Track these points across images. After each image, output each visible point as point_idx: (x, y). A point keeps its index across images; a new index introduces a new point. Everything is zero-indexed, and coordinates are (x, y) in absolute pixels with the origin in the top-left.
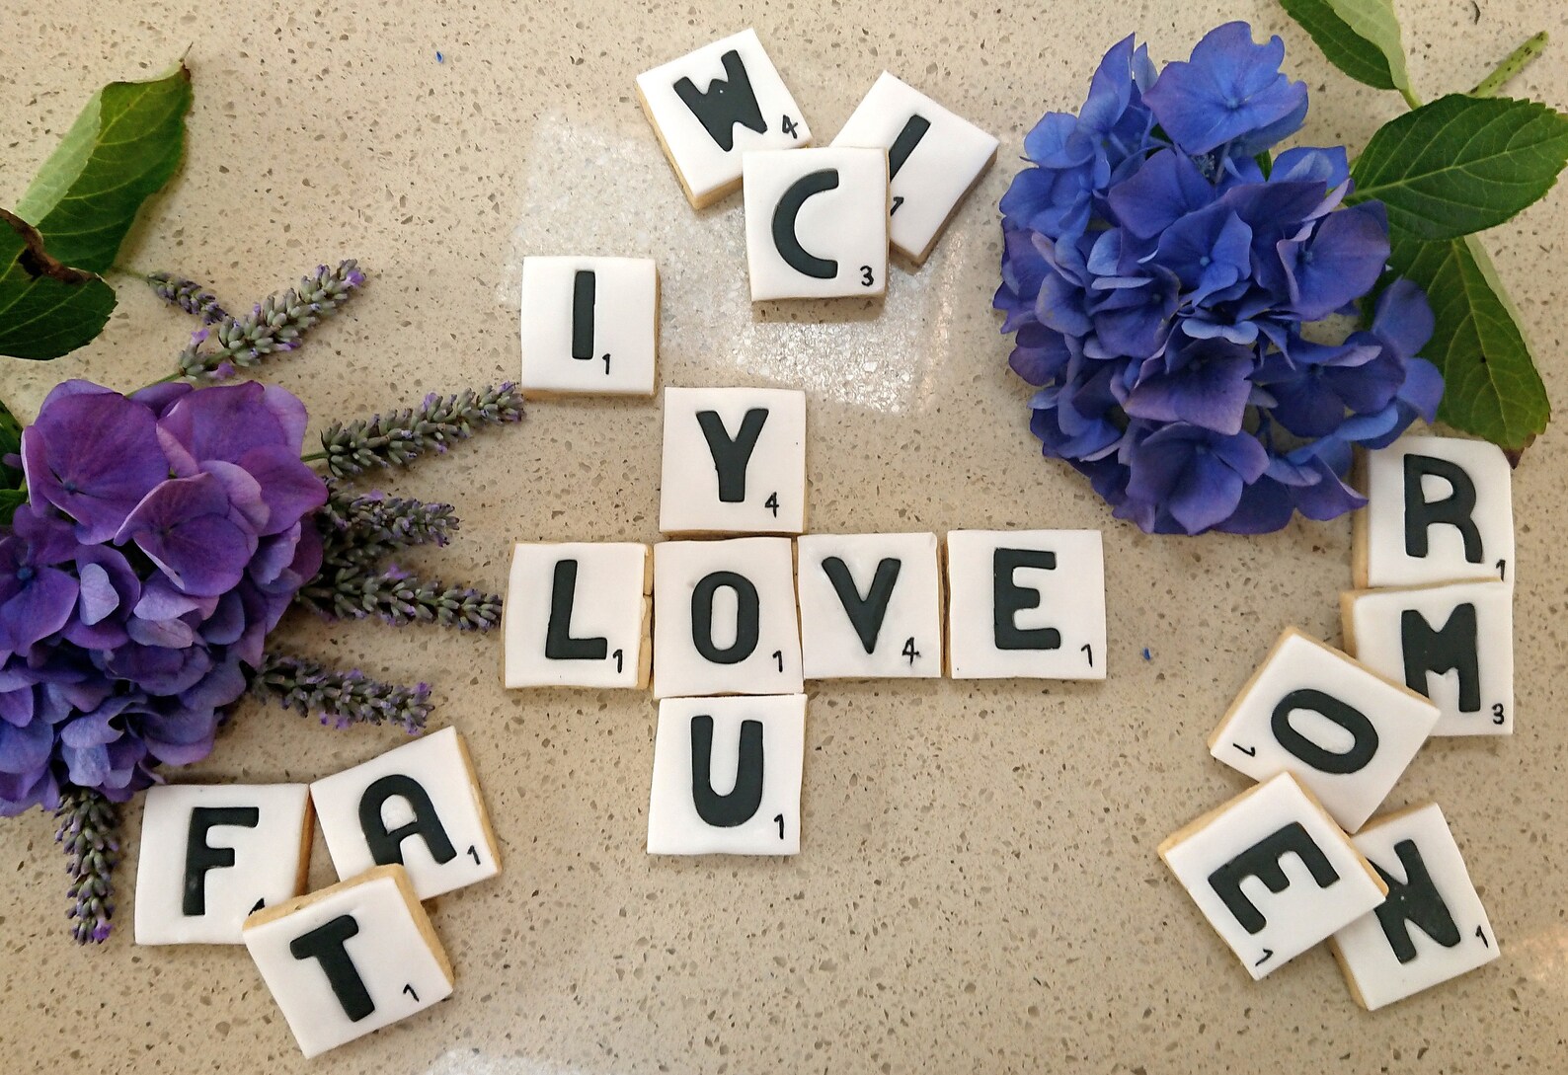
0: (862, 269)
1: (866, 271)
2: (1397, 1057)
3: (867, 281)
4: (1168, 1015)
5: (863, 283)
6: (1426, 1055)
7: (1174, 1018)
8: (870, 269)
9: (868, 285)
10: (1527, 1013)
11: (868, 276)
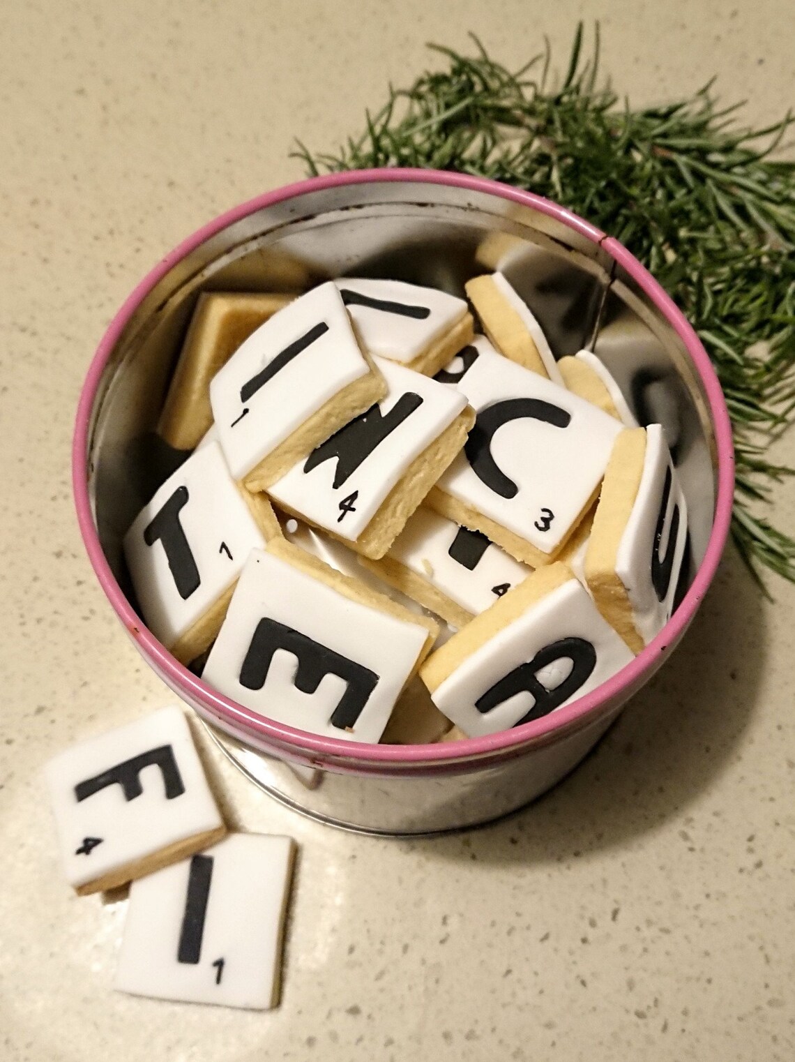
0: (544, 510)
1: (547, 515)
2: (593, 924)
3: (542, 524)
4: (372, 944)
5: (536, 524)
6: (620, 916)
7: (378, 946)
8: (552, 517)
9: (541, 529)
10: (702, 850)
11: (547, 521)
